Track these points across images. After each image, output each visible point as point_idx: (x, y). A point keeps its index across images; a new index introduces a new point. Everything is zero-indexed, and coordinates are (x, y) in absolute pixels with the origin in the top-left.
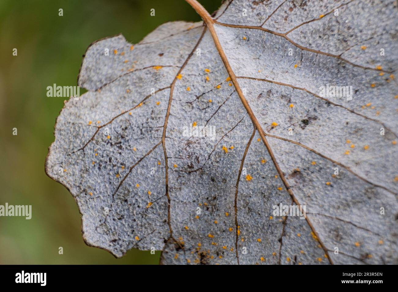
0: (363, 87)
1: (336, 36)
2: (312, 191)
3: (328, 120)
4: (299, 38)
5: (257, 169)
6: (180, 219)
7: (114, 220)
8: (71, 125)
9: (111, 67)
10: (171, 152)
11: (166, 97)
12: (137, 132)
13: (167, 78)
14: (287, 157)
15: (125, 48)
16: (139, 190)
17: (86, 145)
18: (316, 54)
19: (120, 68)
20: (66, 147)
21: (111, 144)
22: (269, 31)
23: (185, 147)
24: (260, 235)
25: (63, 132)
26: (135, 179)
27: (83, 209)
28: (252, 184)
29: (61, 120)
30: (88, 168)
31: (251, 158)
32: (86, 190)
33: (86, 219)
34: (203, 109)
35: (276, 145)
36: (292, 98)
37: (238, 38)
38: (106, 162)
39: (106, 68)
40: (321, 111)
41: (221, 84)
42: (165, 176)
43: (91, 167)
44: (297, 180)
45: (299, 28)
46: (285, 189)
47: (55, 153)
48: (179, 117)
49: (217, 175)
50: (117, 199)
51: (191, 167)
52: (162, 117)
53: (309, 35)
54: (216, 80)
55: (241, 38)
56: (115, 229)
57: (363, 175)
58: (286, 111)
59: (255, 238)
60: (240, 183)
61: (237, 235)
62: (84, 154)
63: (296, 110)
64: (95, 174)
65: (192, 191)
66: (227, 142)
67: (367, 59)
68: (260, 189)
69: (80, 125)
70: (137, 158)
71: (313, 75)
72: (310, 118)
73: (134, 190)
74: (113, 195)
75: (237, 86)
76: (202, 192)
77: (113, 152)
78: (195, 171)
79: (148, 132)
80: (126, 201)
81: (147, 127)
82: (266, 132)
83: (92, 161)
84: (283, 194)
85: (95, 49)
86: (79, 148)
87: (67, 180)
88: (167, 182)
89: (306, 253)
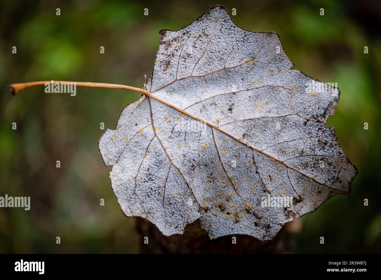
0: (245, 75)
1: (216, 60)
2: (258, 139)
3: (239, 102)
4: (199, 72)
5: (226, 146)
6: (200, 196)
7: (170, 217)
8: (120, 186)
9: (116, 147)
10: (179, 165)
11: (157, 142)
12: (155, 167)
13: (150, 133)
14: (235, 131)
15: (116, 133)
16: (174, 194)
17: (135, 190)
18: (212, 74)
19: (121, 144)
20: (126, 198)
21: (147, 181)
22: (182, 79)
23: (184, 158)
24: (245, 177)
25: (119, 192)
26: (169, 190)
27: (154, 222)
28: (227, 154)
29: (114, 187)
30: (143, 200)
31: (219, 143)
32: (149, 212)
33: (158, 225)
34: (179, 135)
35: (226, 129)
36: (216, 102)
37: (168, 92)
38: (150, 192)
39: (113, 149)
40: (233, 99)
41: (178, 118)
42: (183, 179)
43: (144, 199)
44: (247, 138)
45: (195, 67)
46: (245, 146)
47: (123, 204)
48: (171, 147)
49: (207, 162)
50: (166, 206)
51: (193, 166)
52: (163, 152)
53: (203, 68)
54: (174, 118)
55: (170, 91)
56: (173, 221)
57: (276, 115)
58: (218, 111)
59: (243, 180)
60: (221, 158)
61: (233, 185)
62: (137, 195)
63: (222, 106)
64: (149, 201)
65: (199, 177)
66: (202, 143)
67: (238, 60)
68: (232, 154)
69: (125, 183)
70: (164, 179)
71: (217, 85)
72: (230, 106)
73: (172, 196)
74: (163, 205)
75: (187, 114)
76: (204, 175)
77: (151, 185)
78: (196, 167)
79: (161, 164)
80: (171, 204)
81: (159, 162)
82: (217, 126)
83: (143, 196)
84: (245, 149)
85: (102, 143)
86: (133, 194)
87: (137, 213)
88: (185, 181)
89: (273, 170)
